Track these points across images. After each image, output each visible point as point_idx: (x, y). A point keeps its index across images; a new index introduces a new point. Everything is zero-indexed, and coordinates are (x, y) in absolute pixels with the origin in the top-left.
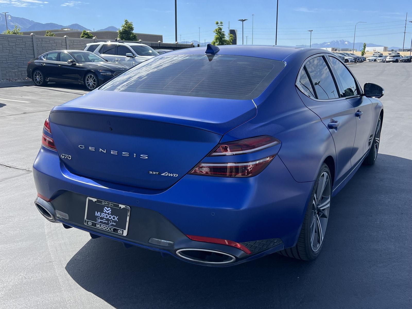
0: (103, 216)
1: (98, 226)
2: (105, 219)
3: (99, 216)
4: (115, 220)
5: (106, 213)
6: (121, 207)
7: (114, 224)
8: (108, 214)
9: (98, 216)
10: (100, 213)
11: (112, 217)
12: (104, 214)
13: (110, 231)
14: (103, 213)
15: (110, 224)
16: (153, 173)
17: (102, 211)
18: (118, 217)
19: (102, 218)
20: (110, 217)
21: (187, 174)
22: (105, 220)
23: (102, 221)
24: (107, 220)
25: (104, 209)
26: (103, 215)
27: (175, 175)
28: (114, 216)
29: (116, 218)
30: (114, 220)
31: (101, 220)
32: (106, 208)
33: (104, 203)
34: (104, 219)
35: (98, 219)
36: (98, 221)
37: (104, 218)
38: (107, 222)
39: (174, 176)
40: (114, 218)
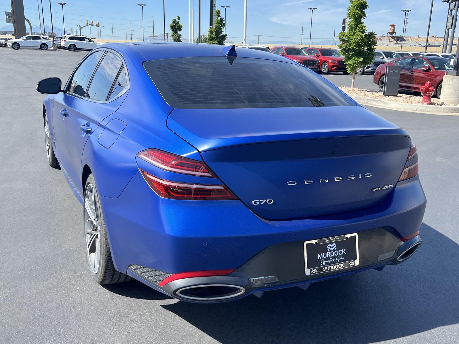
0: (328, 256)
1: (325, 270)
2: (331, 257)
3: (323, 258)
4: (343, 254)
5: (331, 251)
6: (347, 238)
7: (342, 259)
8: (334, 250)
9: (322, 258)
10: (323, 253)
12: (329, 252)
13: (341, 268)
14: (328, 253)
15: (338, 261)
17: (325, 250)
19: (327, 259)
20: (336, 253)
21: (398, 182)
22: (331, 260)
23: (328, 261)
24: (334, 257)
25: (328, 247)
26: (328, 254)
27: (391, 185)
28: (341, 250)
29: (344, 252)
30: (341, 254)
31: (327, 261)
32: (329, 245)
33: (327, 241)
34: (330, 259)
35: (322, 262)
36: (323, 264)
38: (333, 260)
39: (391, 187)
40: (341, 252)
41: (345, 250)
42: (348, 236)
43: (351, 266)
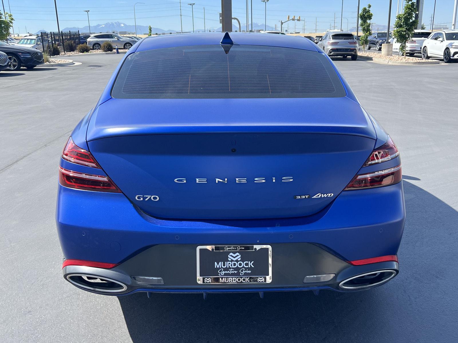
0: (229, 266)
1: (222, 282)
2: (233, 268)
3: (222, 268)
4: (249, 267)
5: (232, 261)
6: (256, 249)
7: (248, 272)
8: (237, 261)
9: (220, 267)
10: (222, 262)
11: (243, 264)
12: (231, 262)
13: (245, 282)
14: (228, 262)
15: (242, 274)
16: (301, 197)
17: (225, 260)
18: (253, 262)
19: (226, 269)
20: (240, 264)
21: (343, 191)
22: (232, 271)
23: (228, 272)
24: (237, 269)
25: (229, 256)
26: (228, 264)
27: (330, 194)
28: (248, 262)
29: (251, 264)
30: (248, 266)
31: (226, 272)
32: (231, 254)
33: (228, 249)
34: (232, 269)
35: (220, 271)
36: (220, 274)
37: (230, 268)
38: (236, 272)
39: (329, 196)
40: (247, 264)
41: (253, 263)
42: (258, 247)
43: (260, 282)
